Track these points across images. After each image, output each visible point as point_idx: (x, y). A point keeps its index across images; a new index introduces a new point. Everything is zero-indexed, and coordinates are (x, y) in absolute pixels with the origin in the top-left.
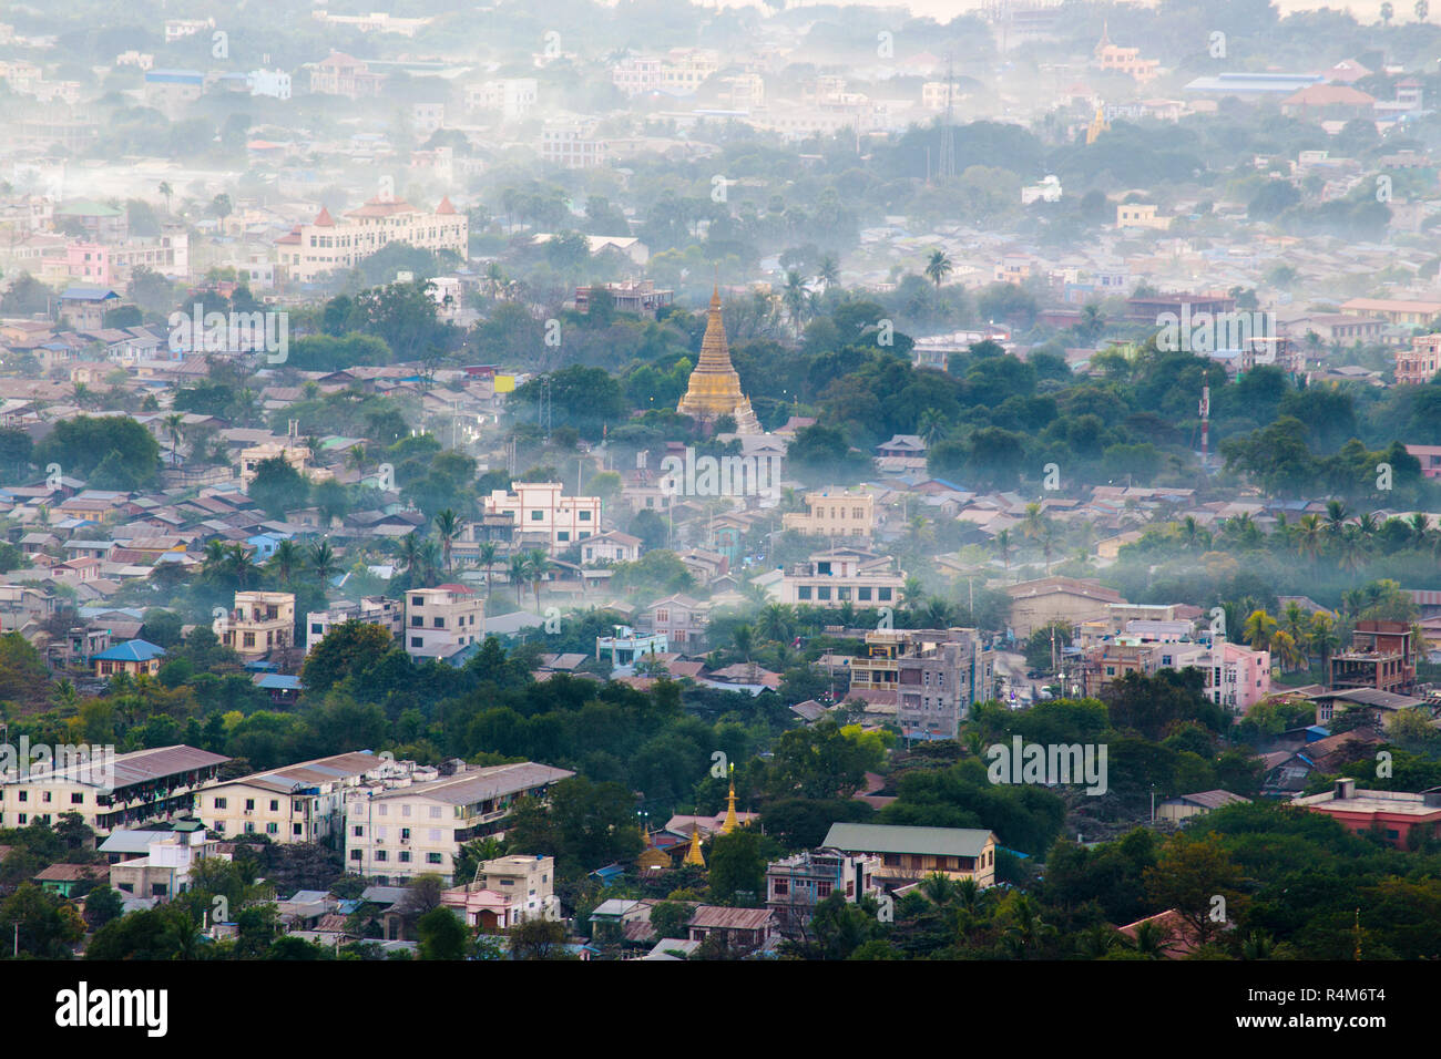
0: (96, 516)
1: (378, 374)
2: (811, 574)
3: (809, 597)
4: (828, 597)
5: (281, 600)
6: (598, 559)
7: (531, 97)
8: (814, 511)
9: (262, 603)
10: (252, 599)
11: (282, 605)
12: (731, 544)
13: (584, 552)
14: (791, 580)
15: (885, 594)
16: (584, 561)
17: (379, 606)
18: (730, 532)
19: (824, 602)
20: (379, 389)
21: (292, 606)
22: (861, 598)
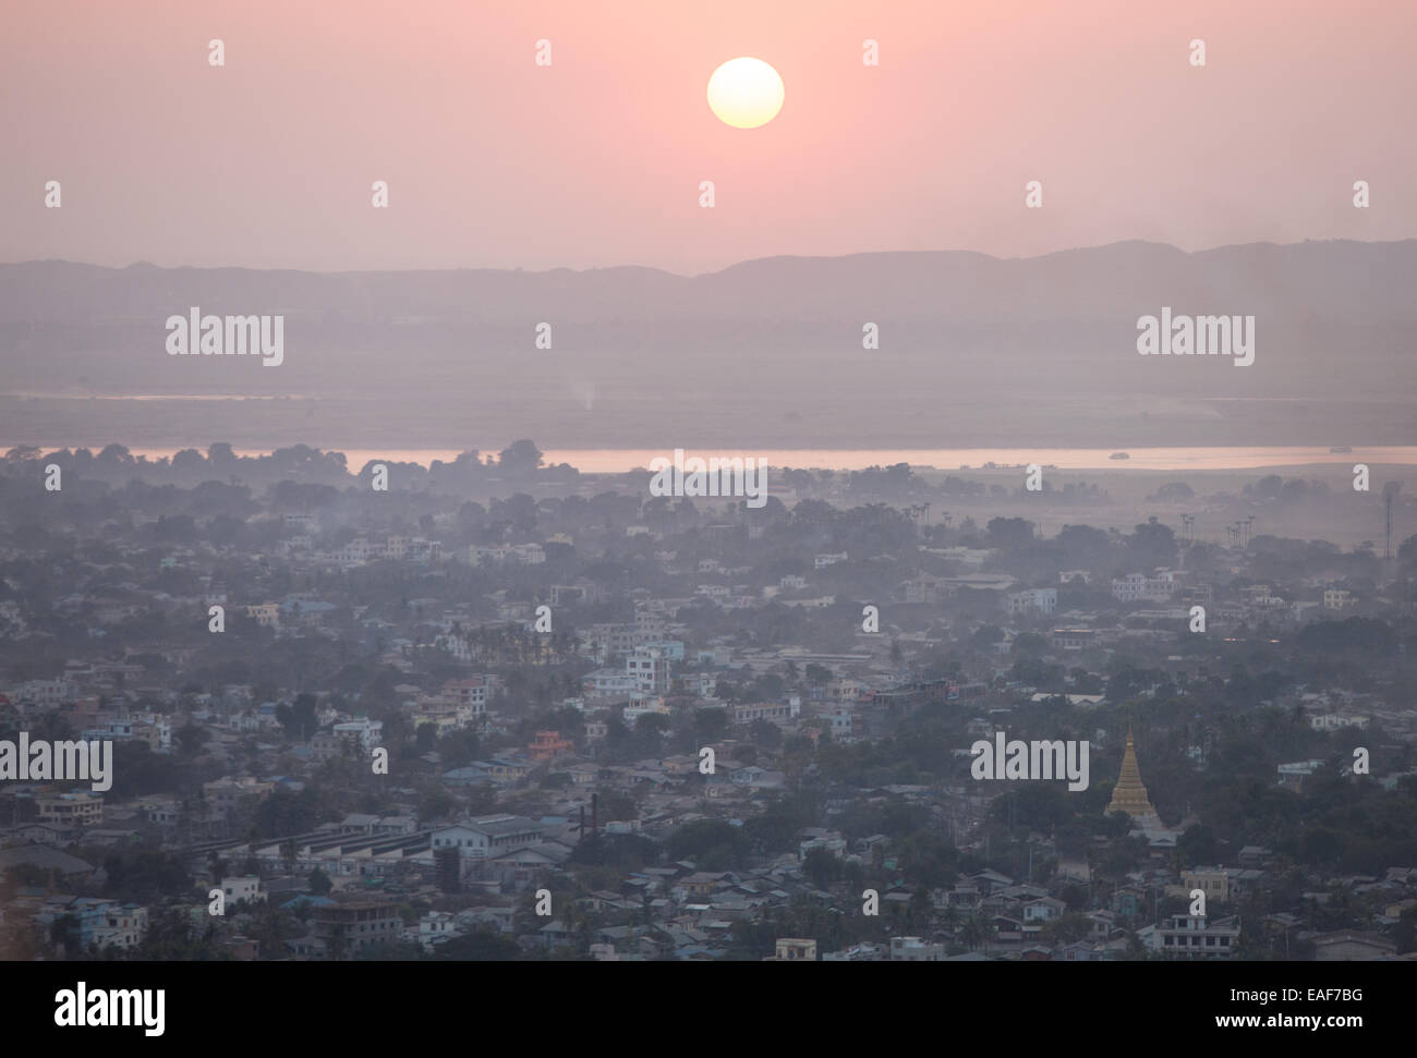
0: (702, 888)
1: (907, 790)
2: (1173, 927)
3: (1172, 943)
4: (1185, 943)
5: (806, 945)
6: (1036, 918)
7: (1053, 601)
8: (1186, 884)
9: (794, 947)
10: (787, 943)
11: (808, 948)
12: (1130, 907)
13: (1026, 911)
14: (1159, 931)
15: (1224, 941)
16: (1026, 918)
17: (872, 949)
18: (1131, 898)
19: (1182, 947)
20: (906, 800)
21: (814, 948)
22: (1208, 944)
